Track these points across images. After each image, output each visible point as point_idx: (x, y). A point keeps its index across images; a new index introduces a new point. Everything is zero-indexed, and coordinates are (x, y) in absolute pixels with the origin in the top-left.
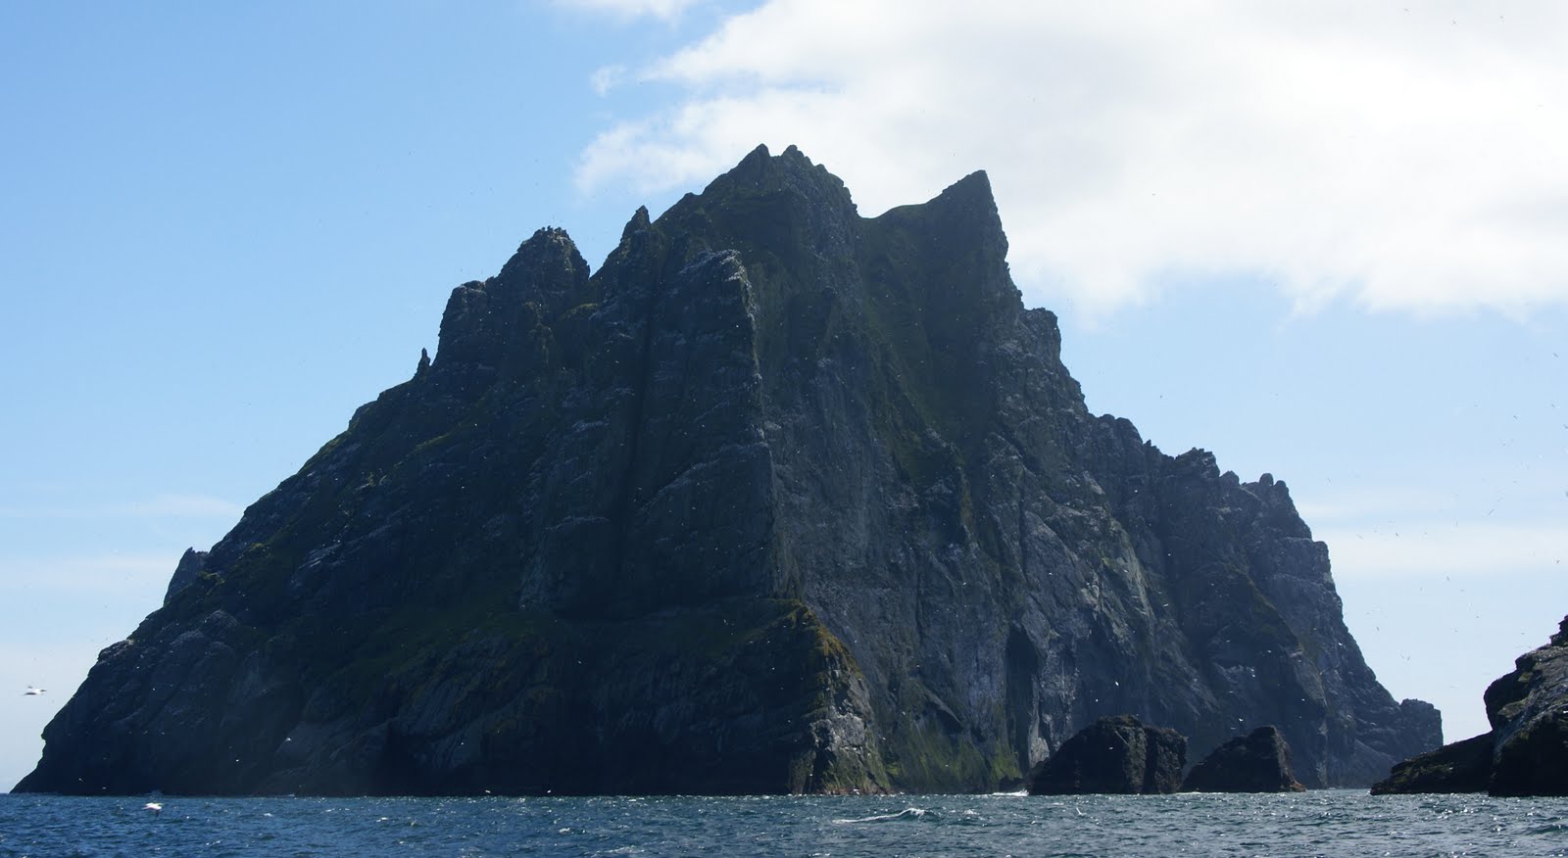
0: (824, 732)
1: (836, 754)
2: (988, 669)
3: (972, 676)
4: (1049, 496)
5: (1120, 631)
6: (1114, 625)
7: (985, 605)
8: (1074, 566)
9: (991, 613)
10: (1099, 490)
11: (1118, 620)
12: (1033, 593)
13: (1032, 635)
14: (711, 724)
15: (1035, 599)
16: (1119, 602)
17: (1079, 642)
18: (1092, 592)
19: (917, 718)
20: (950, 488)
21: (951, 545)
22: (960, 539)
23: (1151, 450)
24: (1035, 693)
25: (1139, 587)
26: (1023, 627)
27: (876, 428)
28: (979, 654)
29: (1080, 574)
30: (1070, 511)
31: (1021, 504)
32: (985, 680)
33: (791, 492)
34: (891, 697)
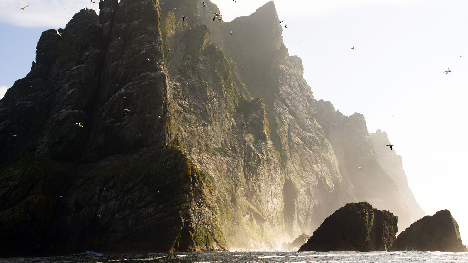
0: (188, 216)
1: (194, 228)
2: (276, 196)
3: (269, 198)
4: (300, 128)
5: (329, 183)
6: (327, 180)
7: (274, 168)
8: (311, 155)
9: (277, 172)
10: (320, 127)
11: (328, 179)
12: (294, 165)
13: (294, 182)
14: (126, 214)
15: (295, 168)
16: (328, 171)
17: (313, 186)
18: (318, 167)
19: (244, 215)
20: (258, 115)
21: (260, 141)
22: (263, 138)
23: (339, 114)
24: (296, 207)
25: (336, 165)
26: (290, 179)
27: (225, 87)
28: (272, 189)
29: (313, 158)
30: (309, 134)
31: (289, 130)
32: (275, 200)
33: (186, 112)
34: (232, 205)
